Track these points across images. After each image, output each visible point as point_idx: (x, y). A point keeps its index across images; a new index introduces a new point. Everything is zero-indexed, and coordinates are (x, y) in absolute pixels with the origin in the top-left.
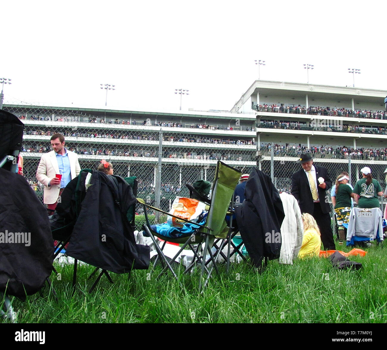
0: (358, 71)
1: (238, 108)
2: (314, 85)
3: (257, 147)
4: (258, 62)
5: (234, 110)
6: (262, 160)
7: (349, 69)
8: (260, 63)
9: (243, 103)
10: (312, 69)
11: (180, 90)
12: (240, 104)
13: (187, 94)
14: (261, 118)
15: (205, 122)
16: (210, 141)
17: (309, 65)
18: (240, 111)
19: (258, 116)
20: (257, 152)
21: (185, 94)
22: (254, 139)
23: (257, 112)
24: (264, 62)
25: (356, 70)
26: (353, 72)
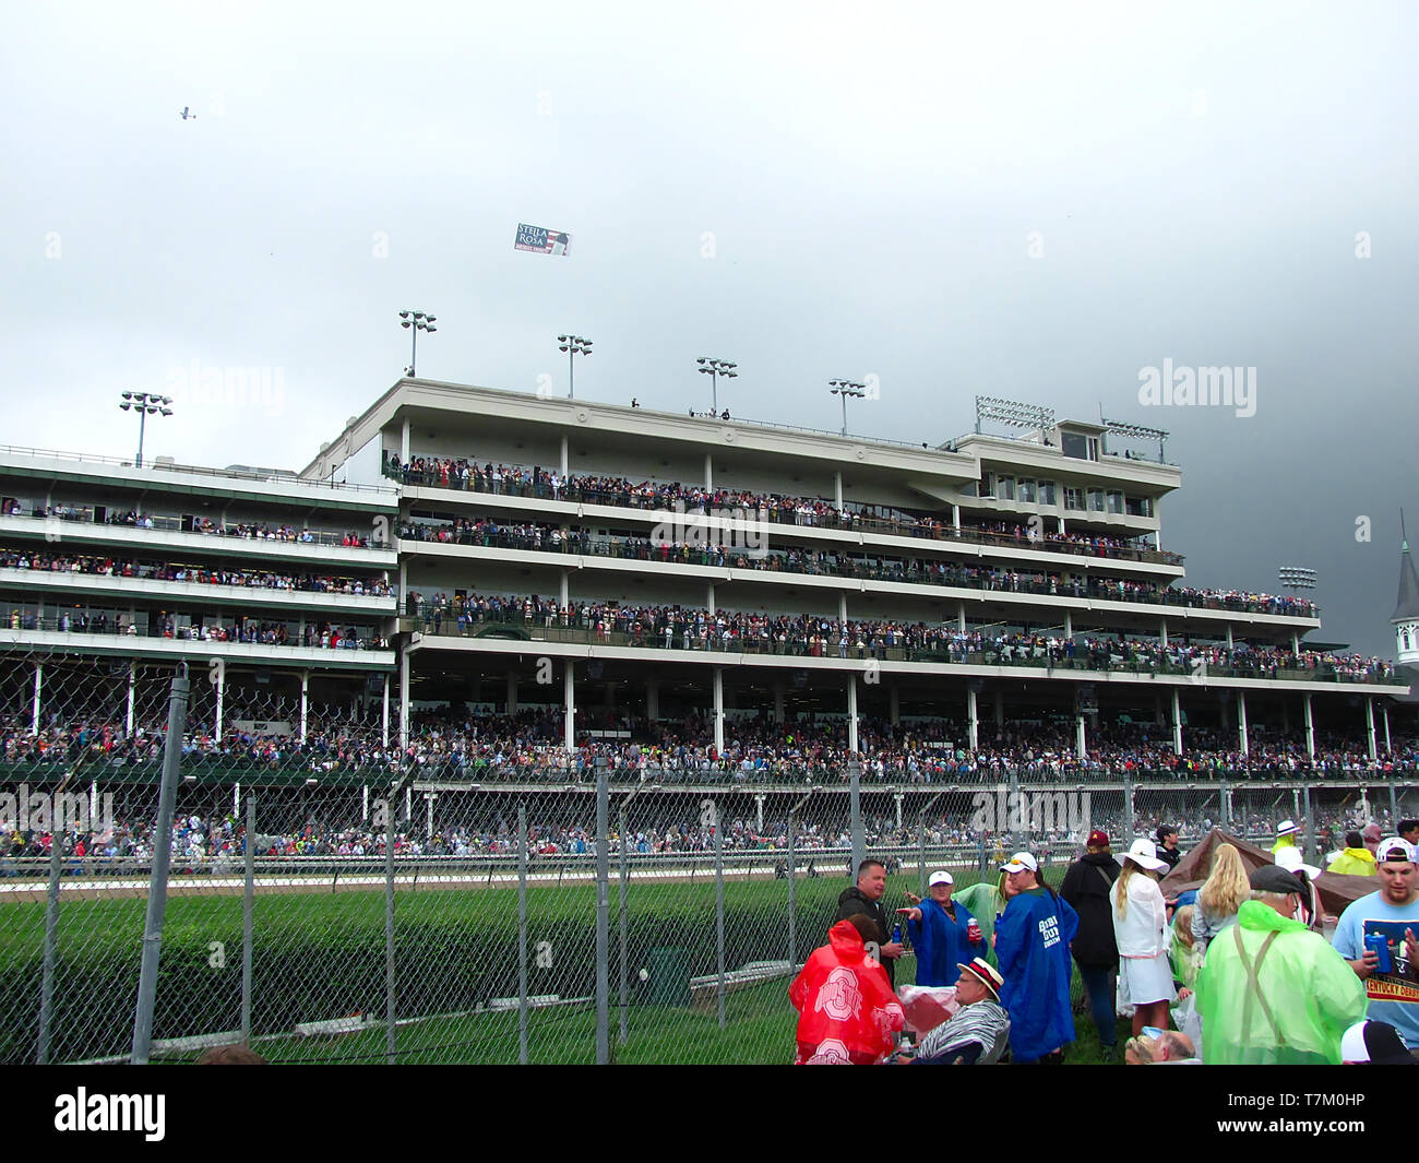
0: (726, 369)
1: (334, 466)
2: (591, 407)
3: (398, 604)
4: (411, 318)
5: (314, 475)
6: (415, 647)
7: (702, 362)
8: (418, 322)
9: (350, 453)
10: (586, 353)
11: (139, 398)
12: (340, 452)
13: (165, 414)
14: (414, 506)
15: (224, 515)
16: (240, 577)
17: (577, 342)
18: (338, 477)
19: (404, 498)
20: (398, 620)
21: (158, 413)
22: (386, 577)
23: (400, 486)
24: (431, 319)
25: (722, 365)
26: (712, 372)
